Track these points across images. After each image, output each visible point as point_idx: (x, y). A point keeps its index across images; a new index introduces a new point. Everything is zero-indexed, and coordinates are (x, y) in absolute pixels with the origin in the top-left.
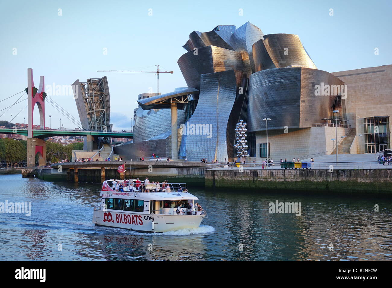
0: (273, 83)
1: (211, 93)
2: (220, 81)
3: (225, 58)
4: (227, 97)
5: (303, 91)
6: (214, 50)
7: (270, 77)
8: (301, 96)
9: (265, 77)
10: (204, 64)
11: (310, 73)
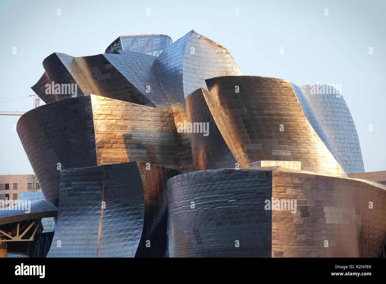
0: (211, 206)
1: (85, 219)
2: (105, 189)
3: (126, 126)
4: (121, 231)
5: (277, 229)
6: (97, 107)
7: (206, 190)
8: (273, 241)
9: (196, 189)
10: (73, 141)
11: (295, 184)
